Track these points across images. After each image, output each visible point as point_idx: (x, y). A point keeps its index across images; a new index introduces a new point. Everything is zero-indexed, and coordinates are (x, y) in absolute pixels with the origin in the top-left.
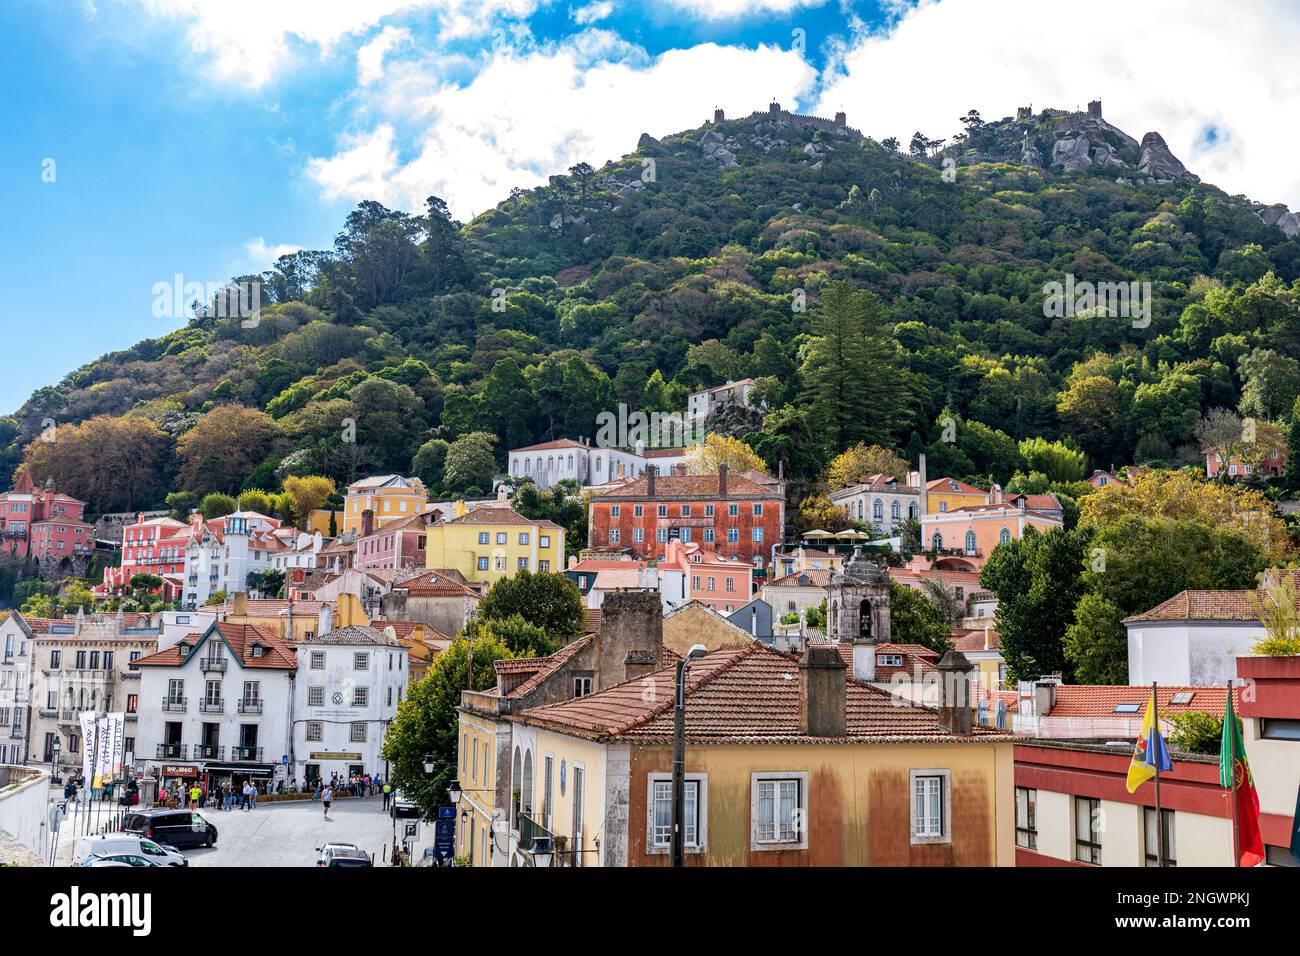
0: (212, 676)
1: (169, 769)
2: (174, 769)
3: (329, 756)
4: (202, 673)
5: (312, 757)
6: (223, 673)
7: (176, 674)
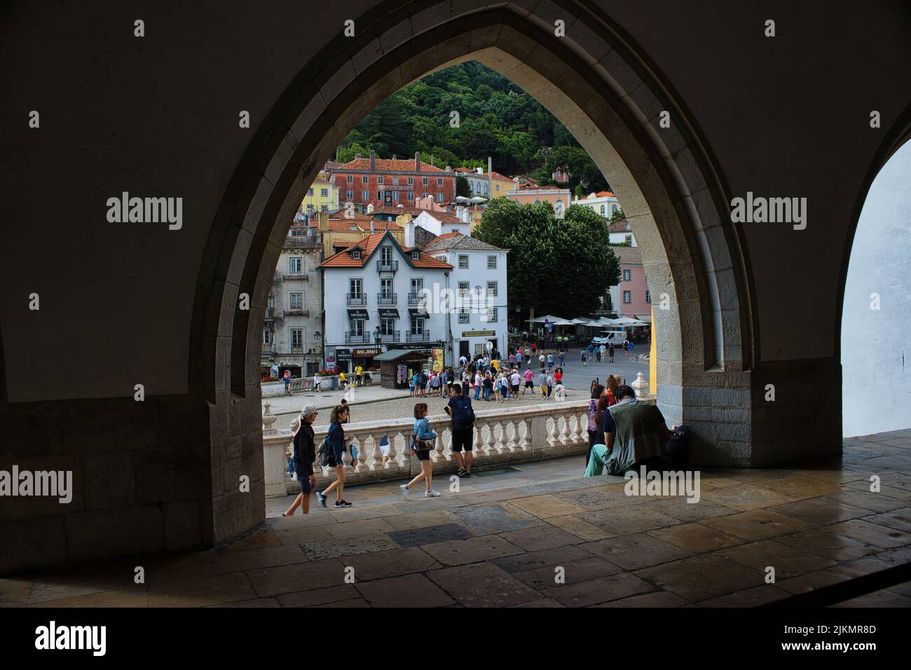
0: (384, 276)
1: (359, 352)
2: (362, 352)
3: (474, 334)
4: (378, 273)
5: (464, 335)
6: (394, 272)
7: (356, 275)
